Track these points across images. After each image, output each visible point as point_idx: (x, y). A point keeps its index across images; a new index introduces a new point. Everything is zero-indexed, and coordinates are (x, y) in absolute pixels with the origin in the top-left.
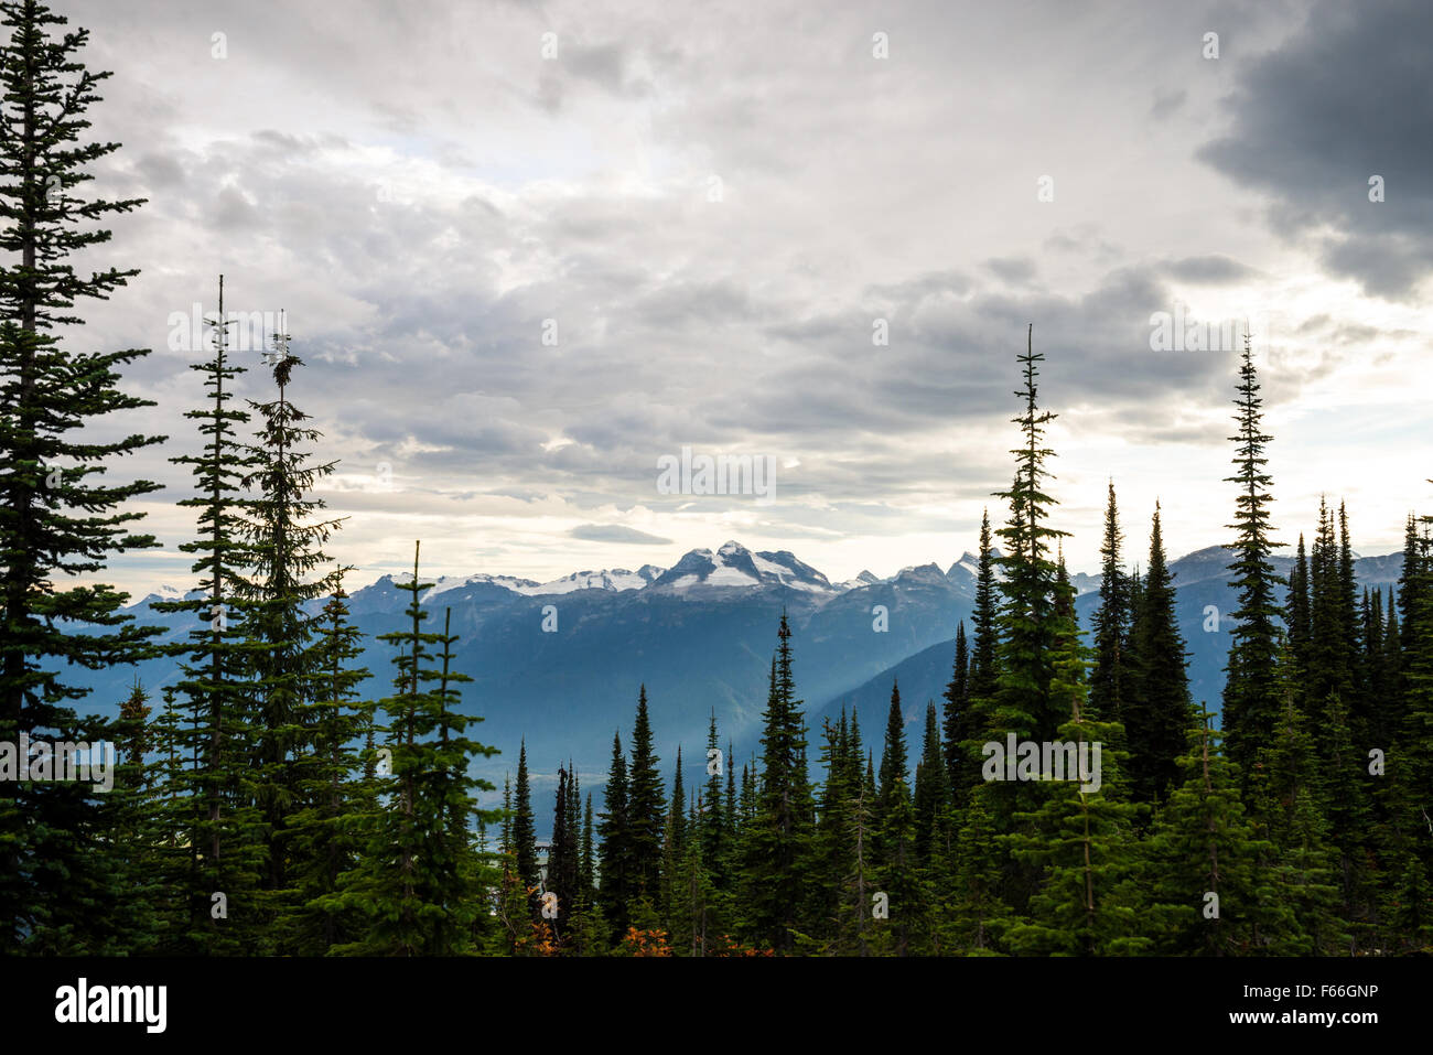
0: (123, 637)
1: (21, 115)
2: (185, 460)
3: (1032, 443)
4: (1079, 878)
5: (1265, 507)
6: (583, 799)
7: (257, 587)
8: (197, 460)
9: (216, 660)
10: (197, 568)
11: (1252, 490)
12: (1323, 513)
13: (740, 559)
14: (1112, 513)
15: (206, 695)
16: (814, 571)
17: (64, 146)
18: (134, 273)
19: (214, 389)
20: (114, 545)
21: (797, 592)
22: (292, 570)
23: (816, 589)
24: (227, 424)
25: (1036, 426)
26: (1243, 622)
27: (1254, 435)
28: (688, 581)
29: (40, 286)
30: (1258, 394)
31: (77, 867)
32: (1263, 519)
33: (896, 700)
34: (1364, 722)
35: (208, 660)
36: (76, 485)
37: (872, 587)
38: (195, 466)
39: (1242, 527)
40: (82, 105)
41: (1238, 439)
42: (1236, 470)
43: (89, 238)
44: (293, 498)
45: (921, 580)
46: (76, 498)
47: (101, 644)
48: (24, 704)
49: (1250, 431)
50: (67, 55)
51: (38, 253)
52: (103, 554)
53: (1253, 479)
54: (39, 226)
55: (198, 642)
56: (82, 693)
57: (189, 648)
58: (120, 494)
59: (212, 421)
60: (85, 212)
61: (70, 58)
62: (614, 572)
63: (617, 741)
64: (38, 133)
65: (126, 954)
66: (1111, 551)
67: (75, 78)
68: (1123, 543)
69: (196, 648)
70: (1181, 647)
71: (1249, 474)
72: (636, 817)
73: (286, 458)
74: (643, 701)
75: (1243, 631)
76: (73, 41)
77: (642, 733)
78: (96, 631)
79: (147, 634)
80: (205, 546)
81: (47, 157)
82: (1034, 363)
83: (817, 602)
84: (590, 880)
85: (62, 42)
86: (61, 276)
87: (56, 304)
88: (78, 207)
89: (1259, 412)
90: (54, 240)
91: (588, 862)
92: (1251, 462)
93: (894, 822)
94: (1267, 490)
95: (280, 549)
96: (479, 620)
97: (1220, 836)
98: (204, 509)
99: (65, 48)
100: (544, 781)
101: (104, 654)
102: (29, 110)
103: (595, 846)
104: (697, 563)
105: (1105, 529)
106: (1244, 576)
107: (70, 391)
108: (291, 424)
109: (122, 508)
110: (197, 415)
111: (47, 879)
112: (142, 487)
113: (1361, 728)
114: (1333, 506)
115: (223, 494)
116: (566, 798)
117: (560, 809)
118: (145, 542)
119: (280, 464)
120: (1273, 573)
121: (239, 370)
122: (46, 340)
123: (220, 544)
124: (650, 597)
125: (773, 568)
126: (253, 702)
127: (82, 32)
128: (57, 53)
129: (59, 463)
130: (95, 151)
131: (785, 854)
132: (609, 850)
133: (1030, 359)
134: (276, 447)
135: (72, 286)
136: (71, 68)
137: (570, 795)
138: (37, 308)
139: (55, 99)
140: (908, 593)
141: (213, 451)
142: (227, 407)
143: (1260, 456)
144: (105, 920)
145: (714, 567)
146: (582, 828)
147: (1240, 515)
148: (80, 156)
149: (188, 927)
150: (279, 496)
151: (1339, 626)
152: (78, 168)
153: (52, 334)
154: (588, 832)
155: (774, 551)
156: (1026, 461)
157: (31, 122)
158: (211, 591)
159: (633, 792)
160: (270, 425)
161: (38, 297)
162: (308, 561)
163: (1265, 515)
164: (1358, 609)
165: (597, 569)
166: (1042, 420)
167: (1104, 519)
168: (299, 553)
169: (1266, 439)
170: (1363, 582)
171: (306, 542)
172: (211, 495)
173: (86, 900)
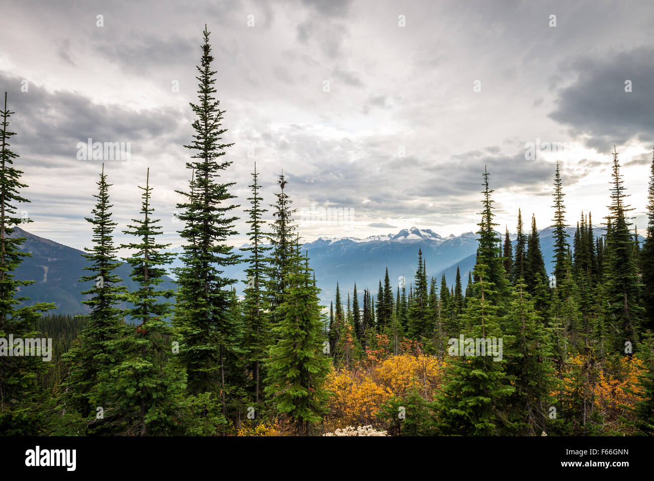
0: (232, 258)
1: (204, 124)
2: (247, 211)
3: (487, 199)
4: (480, 328)
5: (563, 214)
6: (371, 298)
7: (277, 242)
8: (250, 211)
9: (256, 263)
10: (251, 239)
11: (559, 209)
12: (582, 215)
13: (416, 232)
14: (520, 217)
15: (254, 273)
16: (437, 235)
17: (215, 131)
18: (231, 162)
19: (254, 192)
20: (228, 234)
21: (433, 241)
22: (286, 238)
23: (438, 239)
24: (257, 201)
25: (488, 194)
26: (557, 248)
27: (560, 194)
28: (401, 238)
29: (209, 167)
30: (561, 182)
31: (222, 317)
32: (563, 218)
33: (458, 271)
34: (595, 275)
35: (254, 263)
36: (218, 219)
37: (454, 239)
38: (250, 212)
39: (556, 220)
40: (218, 120)
41: (555, 195)
42: (555, 204)
43: (220, 154)
44: (286, 219)
45: (468, 237)
46: (219, 222)
47: (226, 260)
48: (208, 275)
49: (558, 193)
50: (215, 107)
51: (208, 159)
52: (225, 236)
53: (560, 207)
54: (208, 152)
55: (252, 258)
56: (222, 272)
57: (249, 260)
58: (229, 221)
59: (254, 200)
60: (220, 147)
61: (216, 108)
62: (381, 236)
63: (380, 282)
64: (208, 128)
65: (234, 339)
66: (520, 228)
67: (217, 113)
68: (523, 225)
69: (252, 260)
70: (541, 255)
71: (558, 205)
72: (386, 303)
73: (284, 208)
74: (387, 271)
75: (557, 250)
76: (216, 104)
77: (387, 280)
78: (224, 256)
79: (238, 257)
80: (253, 233)
81: (211, 134)
82: (487, 176)
83: (438, 243)
84: (374, 319)
85: (214, 105)
86: (214, 164)
87: (213, 172)
88: (218, 146)
89: (561, 187)
90: (212, 155)
91: (373, 314)
92: (559, 201)
93: (451, 306)
94: (564, 210)
95: (283, 232)
96: (345, 250)
97: (525, 315)
98: (252, 224)
99: (214, 106)
100: (361, 293)
101: (227, 262)
102: (206, 122)
103: (375, 311)
104: (404, 233)
105: (518, 222)
106: (557, 234)
107: (216, 194)
108: (285, 199)
109: (231, 224)
110: (250, 199)
111: (215, 319)
112: (235, 219)
113: (594, 277)
114: (586, 213)
115: (257, 220)
116: (367, 297)
117: (365, 301)
118: (235, 233)
119: (283, 210)
120: (566, 234)
121: (260, 187)
122: (210, 181)
123: (257, 233)
124: (391, 242)
125: (426, 234)
126: (277, 273)
127: (218, 101)
128: (212, 106)
129: (215, 213)
130: (221, 132)
131: (421, 315)
132: (379, 311)
133: (486, 175)
134: (281, 205)
135: (217, 167)
136: (216, 111)
137: (368, 297)
138: (209, 173)
139: (212, 119)
140: (464, 240)
141: (254, 208)
142: (257, 196)
143: (562, 200)
144: (229, 330)
145: (409, 234)
146: (371, 305)
147: (556, 217)
148: (218, 133)
149: (251, 333)
150: (283, 218)
151: (588, 248)
152: (218, 136)
153: (211, 179)
154: (373, 307)
155: (426, 229)
156: (486, 204)
157: (206, 125)
158: (255, 245)
159: (385, 296)
160: (280, 199)
161: (209, 170)
162: (290, 235)
163: (563, 217)
164: (594, 243)
165: (376, 235)
166: (490, 192)
167: (518, 219)
168: (288, 233)
169: (563, 195)
170: (596, 235)
171: (290, 230)
172: (254, 220)
173: (224, 325)
